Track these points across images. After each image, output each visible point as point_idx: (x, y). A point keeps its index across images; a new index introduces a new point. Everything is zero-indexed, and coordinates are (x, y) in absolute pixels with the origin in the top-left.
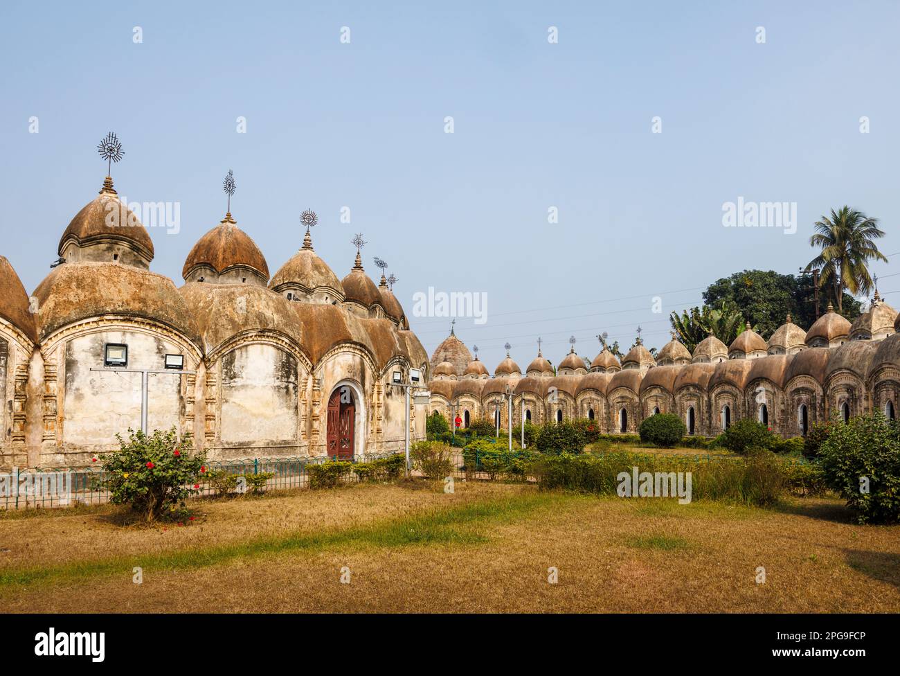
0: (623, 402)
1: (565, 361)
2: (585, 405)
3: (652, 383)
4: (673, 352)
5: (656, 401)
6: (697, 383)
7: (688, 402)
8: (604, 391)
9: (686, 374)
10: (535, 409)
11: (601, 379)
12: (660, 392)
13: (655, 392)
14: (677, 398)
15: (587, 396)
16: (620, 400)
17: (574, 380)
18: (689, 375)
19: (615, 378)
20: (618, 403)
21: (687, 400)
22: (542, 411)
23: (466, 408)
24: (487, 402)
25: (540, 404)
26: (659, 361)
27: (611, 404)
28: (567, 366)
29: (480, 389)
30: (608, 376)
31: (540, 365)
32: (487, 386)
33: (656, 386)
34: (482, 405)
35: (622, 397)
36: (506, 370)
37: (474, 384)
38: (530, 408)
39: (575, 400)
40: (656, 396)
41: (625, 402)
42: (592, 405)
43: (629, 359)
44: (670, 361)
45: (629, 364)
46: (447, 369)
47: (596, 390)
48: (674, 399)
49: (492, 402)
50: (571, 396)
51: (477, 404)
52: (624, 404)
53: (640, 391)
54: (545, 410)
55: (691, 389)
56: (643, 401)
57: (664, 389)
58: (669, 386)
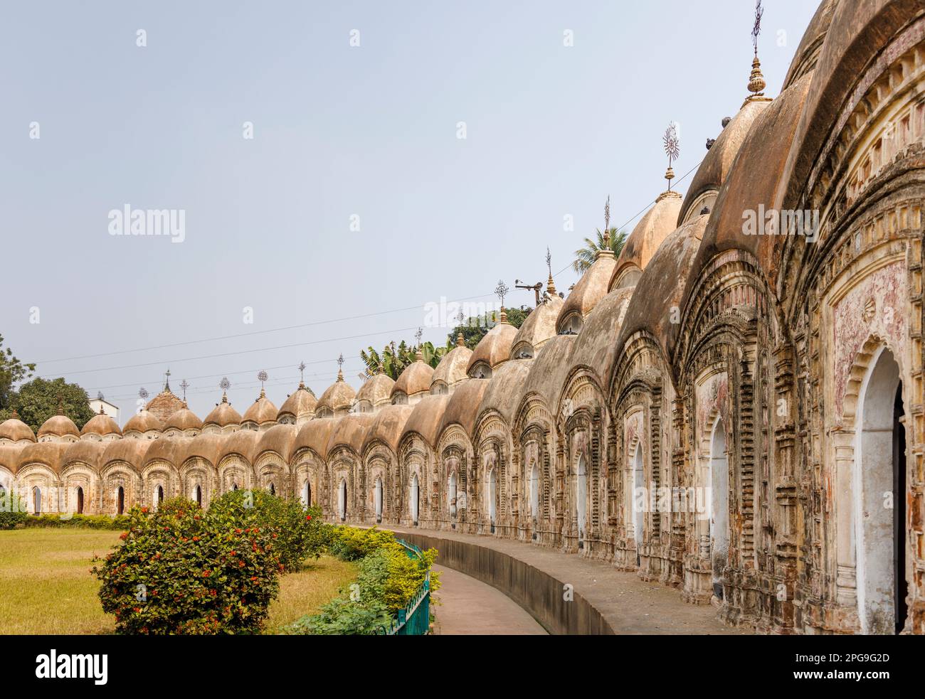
0: (270, 473)
1: (212, 414)
2: (228, 478)
3: (302, 445)
4: (334, 397)
5: (307, 471)
6: (349, 442)
7: (341, 472)
8: (250, 457)
9: (339, 429)
10: (168, 484)
11: (248, 439)
12: (312, 458)
13: (307, 457)
14: (330, 466)
15: (231, 465)
16: (267, 470)
17: (219, 441)
18: (342, 430)
19: (264, 438)
20: (265, 474)
21: (339, 469)
22: (178, 487)
23: (78, 483)
24: (107, 474)
25: (174, 477)
26: (318, 411)
27: (258, 477)
28: (214, 422)
29: (99, 455)
30: (258, 435)
31: (181, 420)
32: (110, 450)
33: (306, 449)
34: (101, 478)
35: (270, 466)
36: (137, 427)
37: (90, 448)
38: (162, 482)
39: (217, 470)
40: (307, 463)
41: (273, 473)
42: (235, 477)
43: (283, 410)
44: (329, 412)
45: (285, 417)
46: (59, 426)
47: (240, 456)
48: (327, 468)
49: (113, 474)
50: (212, 465)
51: (94, 478)
52: (272, 476)
53: (290, 457)
54: (182, 486)
55: (345, 453)
56: (294, 472)
57: (315, 454)
58: (321, 450)
